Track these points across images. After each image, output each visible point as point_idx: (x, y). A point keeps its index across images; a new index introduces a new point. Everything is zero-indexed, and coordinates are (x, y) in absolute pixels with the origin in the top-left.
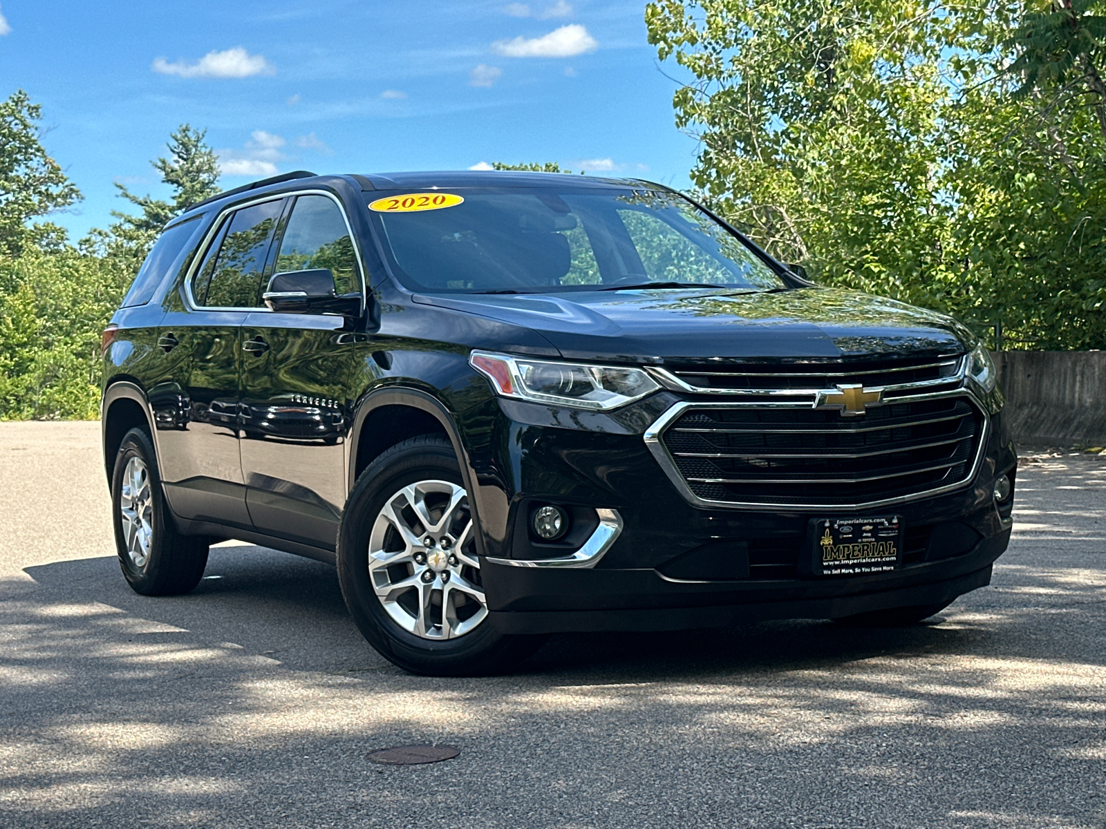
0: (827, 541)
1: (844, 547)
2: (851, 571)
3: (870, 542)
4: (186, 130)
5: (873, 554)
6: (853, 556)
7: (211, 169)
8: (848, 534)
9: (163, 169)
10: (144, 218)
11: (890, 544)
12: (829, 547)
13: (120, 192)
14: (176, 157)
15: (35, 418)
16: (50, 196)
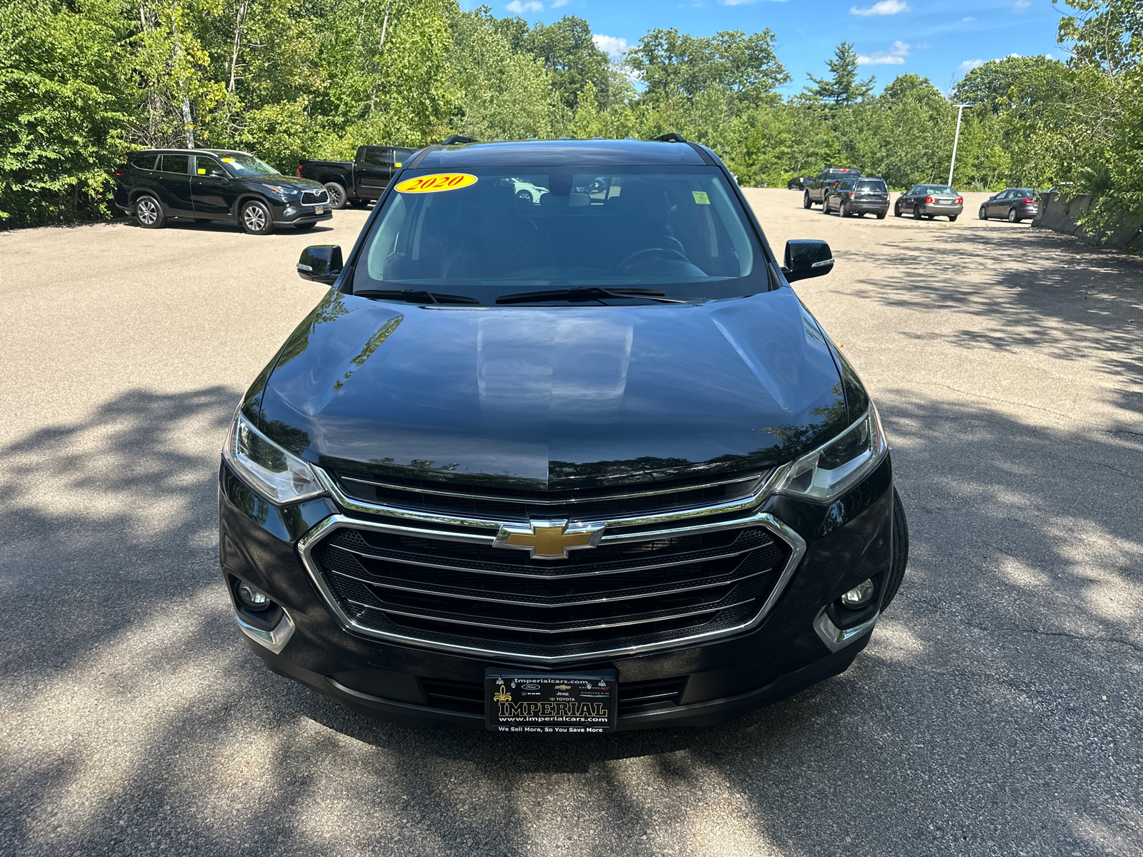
0: (503, 697)
1: (529, 705)
2: (539, 730)
3: (569, 702)
4: (845, 44)
5: (573, 713)
6: (543, 713)
7: (854, 64)
8: (535, 691)
9: (830, 65)
10: (819, 89)
11: (598, 706)
12: (507, 704)
13: (809, 77)
14: (837, 58)
15: (755, 186)
16: (776, 79)
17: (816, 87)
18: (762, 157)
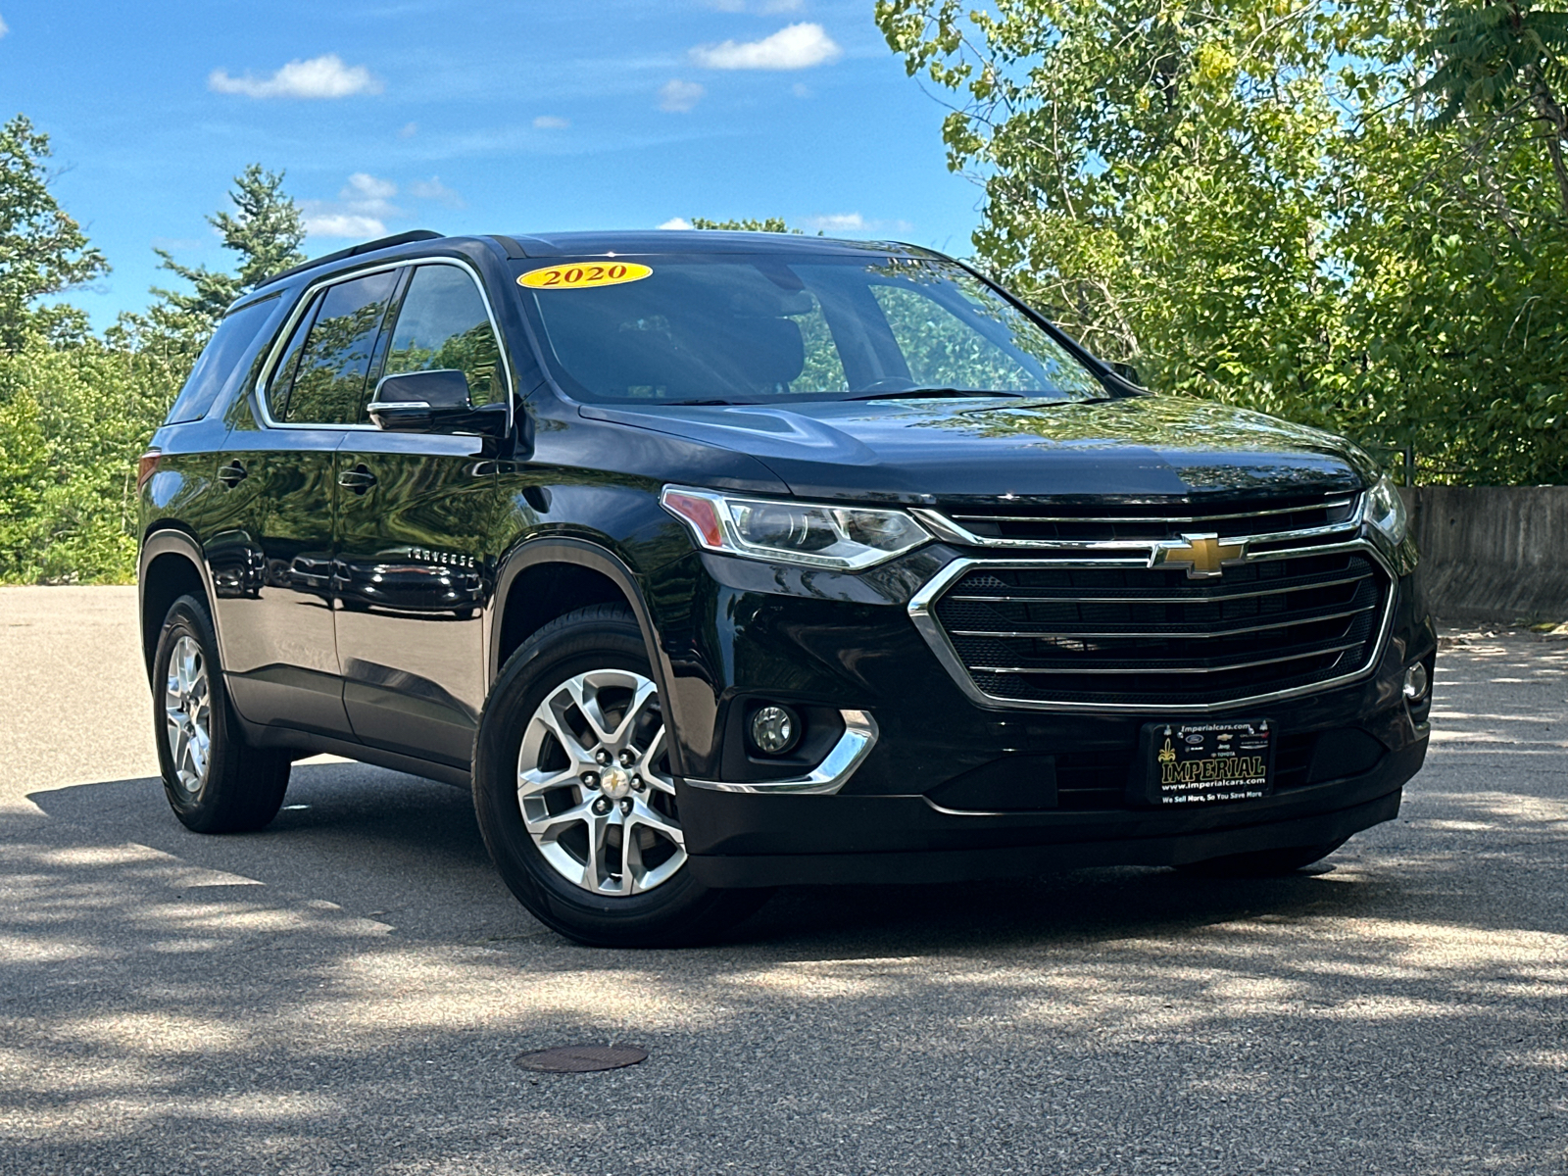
0: (1167, 756)
1: (1191, 764)
2: (1202, 798)
3: (1229, 758)
4: (257, 171)
5: (1233, 774)
6: (1204, 776)
7: (291, 229)
8: (1198, 745)
9: (224, 227)
10: (198, 297)
11: (1257, 760)
13: (162, 261)
14: (241, 211)
15: (42, 581)
16: (63, 266)
17: (190, 292)
18: (53, 492)
